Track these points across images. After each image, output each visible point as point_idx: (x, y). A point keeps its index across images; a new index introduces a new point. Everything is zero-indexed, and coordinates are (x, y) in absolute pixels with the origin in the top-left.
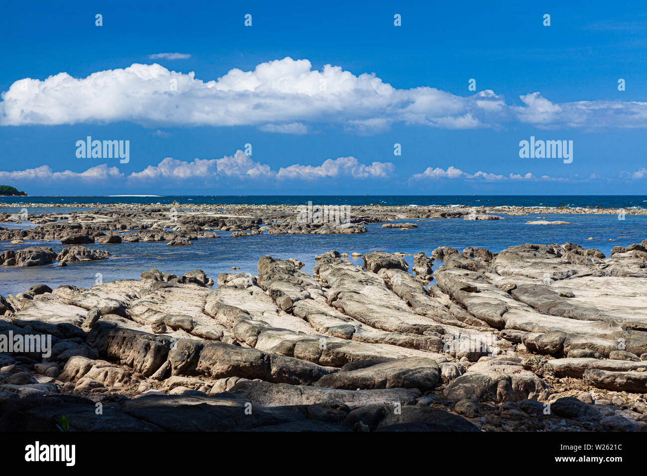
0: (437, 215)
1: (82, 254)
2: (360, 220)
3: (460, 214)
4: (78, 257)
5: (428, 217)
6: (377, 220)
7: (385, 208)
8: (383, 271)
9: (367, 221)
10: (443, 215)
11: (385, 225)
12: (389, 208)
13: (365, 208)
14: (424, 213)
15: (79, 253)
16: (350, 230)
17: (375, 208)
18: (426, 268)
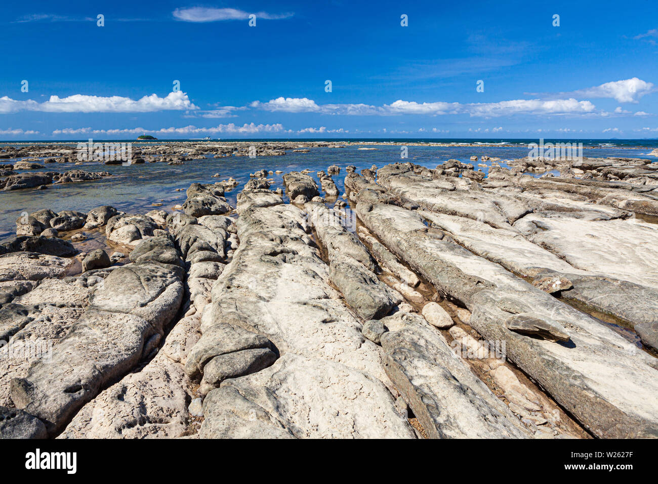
0: (317, 146)
1: (76, 176)
2: (283, 148)
3: (326, 145)
4: (72, 179)
5: (313, 146)
6: (290, 148)
7: (294, 143)
8: (300, 198)
9: (286, 148)
10: (319, 146)
11: (295, 151)
12: (295, 143)
13: (285, 143)
14: (310, 145)
15: (74, 176)
16: (277, 153)
17: (289, 143)
18: (336, 191)
